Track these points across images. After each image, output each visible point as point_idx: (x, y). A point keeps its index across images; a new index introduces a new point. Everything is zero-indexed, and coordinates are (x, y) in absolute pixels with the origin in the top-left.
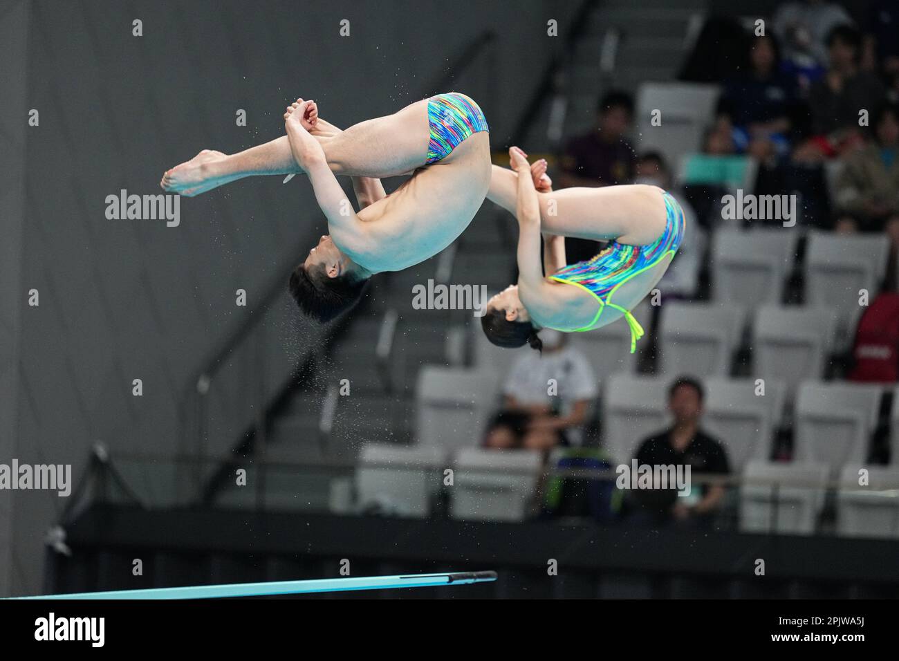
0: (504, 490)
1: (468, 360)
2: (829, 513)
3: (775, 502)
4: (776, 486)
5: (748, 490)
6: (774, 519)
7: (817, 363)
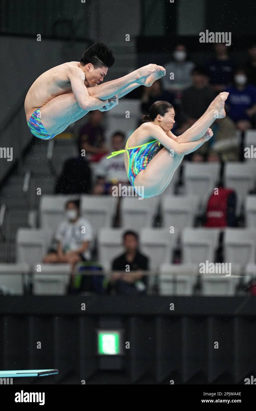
0: (56, 282)
1: (38, 225)
2: (198, 286)
3: (174, 282)
4: (175, 274)
5: (163, 277)
6: (175, 289)
7: (190, 220)
